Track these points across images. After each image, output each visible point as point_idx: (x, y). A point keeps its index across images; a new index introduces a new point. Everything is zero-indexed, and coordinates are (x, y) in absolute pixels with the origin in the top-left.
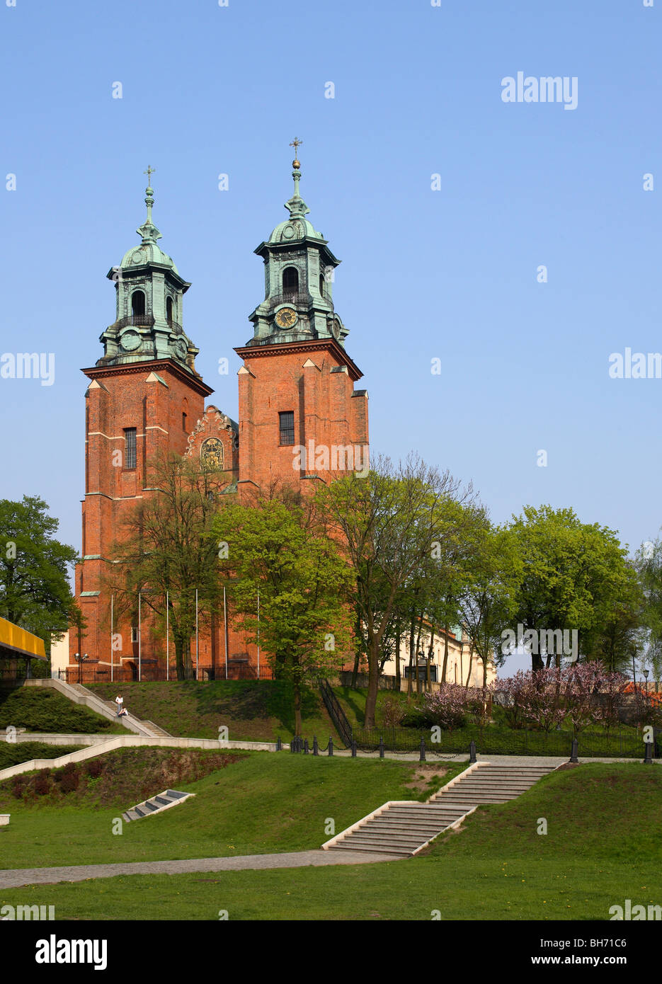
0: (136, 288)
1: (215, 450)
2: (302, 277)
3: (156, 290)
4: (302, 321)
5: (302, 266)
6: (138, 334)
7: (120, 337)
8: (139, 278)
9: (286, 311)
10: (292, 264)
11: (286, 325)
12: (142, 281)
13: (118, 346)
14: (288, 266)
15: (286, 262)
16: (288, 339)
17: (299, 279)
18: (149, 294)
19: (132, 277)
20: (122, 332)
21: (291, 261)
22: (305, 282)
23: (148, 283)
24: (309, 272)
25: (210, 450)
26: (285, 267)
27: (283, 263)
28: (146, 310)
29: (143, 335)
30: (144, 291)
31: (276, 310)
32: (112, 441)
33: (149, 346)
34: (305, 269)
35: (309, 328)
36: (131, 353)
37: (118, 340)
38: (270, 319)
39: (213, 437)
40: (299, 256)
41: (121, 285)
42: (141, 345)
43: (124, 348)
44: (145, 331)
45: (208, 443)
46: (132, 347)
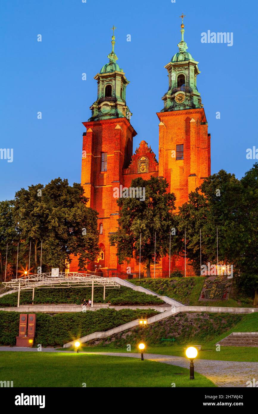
0: (108, 83)
1: (144, 163)
2: (187, 79)
3: (117, 85)
4: (187, 100)
5: (187, 74)
6: (109, 106)
7: (101, 107)
8: (109, 78)
9: (180, 95)
10: (182, 73)
11: (180, 102)
12: (111, 80)
13: (99, 112)
14: (180, 74)
15: (179, 72)
17: (185, 80)
18: (114, 87)
19: (106, 78)
20: (102, 105)
21: (182, 72)
22: (188, 81)
23: (114, 81)
24: (190, 76)
25: (142, 163)
26: (179, 74)
27: (178, 72)
28: (112, 95)
29: (112, 106)
30: (111, 85)
31: (176, 94)
32: (95, 158)
33: (114, 111)
34: (188, 75)
35: (190, 103)
36: (106, 115)
37: (99, 109)
38: (173, 99)
39: (144, 156)
40: (186, 69)
41: (101, 82)
42: (111, 111)
43: (102, 113)
44: (112, 104)
45: (141, 159)
46: (106, 112)
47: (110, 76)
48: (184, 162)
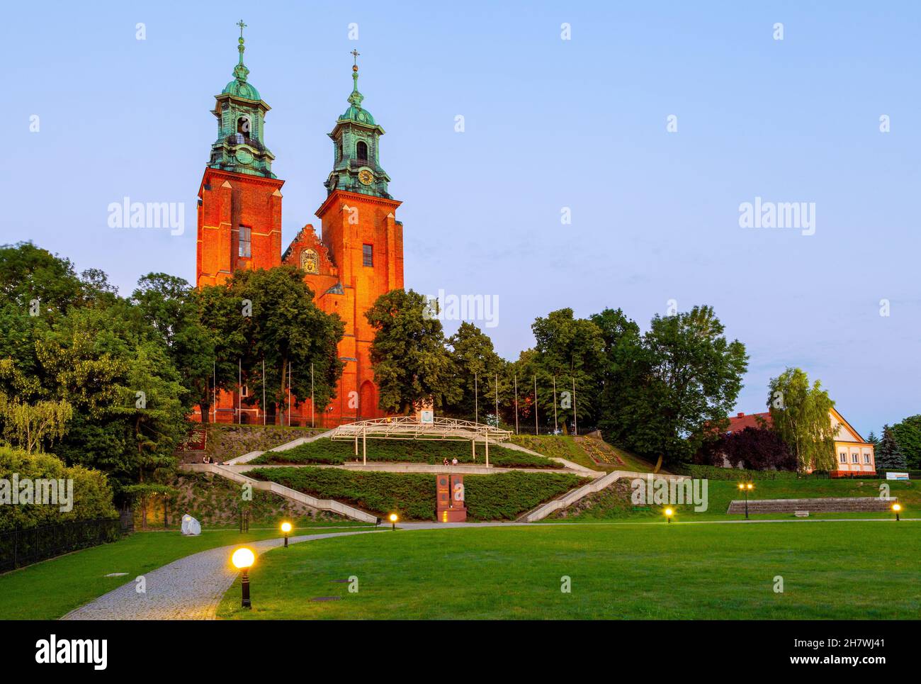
0: (242, 115)
1: (312, 258)
2: (370, 151)
3: (260, 123)
4: (375, 183)
5: (370, 144)
6: (250, 152)
7: (236, 150)
8: (245, 108)
9: (366, 172)
10: (363, 140)
11: (366, 182)
12: (247, 111)
13: (232, 157)
14: (361, 140)
15: (359, 137)
16: (370, 193)
17: (368, 152)
19: (239, 105)
20: (237, 147)
21: (363, 138)
22: (372, 155)
25: (308, 257)
28: (250, 135)
29: (255, 155)
30: (249, 119)
31: (358, 170)
33: (258, 164)
34: (372, 146)
36: (245, 165)
37: (231, 152)
38: (354, 175)
39: (310, 248)
40: (369, 136)
41: (230, 107)
42: (253, 162)
43: (237, 160)
44: (257, 153)
45: (307, 252)
46: (246, 162)
47: (247, 104)
48: (374, 271)
